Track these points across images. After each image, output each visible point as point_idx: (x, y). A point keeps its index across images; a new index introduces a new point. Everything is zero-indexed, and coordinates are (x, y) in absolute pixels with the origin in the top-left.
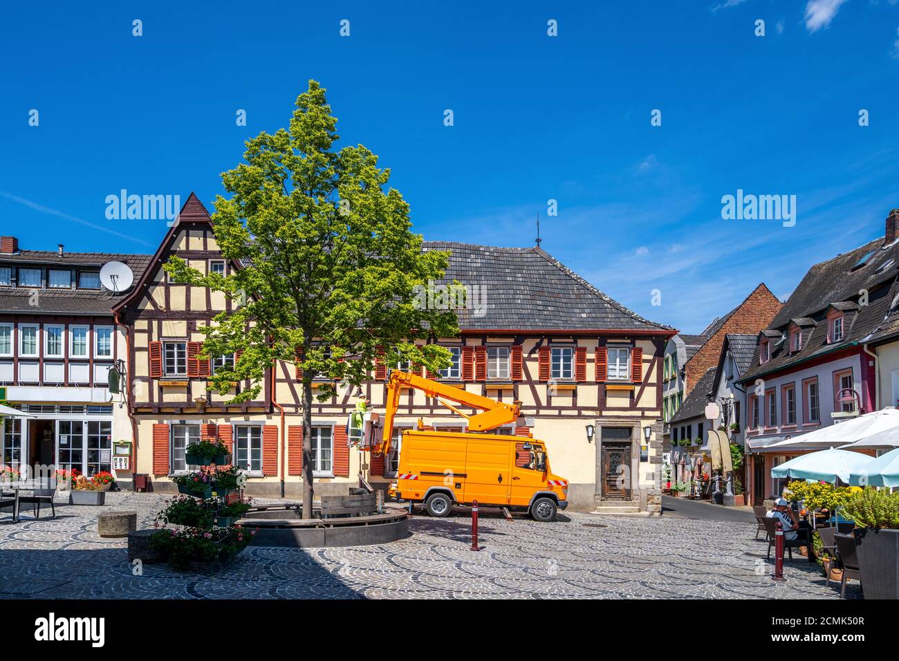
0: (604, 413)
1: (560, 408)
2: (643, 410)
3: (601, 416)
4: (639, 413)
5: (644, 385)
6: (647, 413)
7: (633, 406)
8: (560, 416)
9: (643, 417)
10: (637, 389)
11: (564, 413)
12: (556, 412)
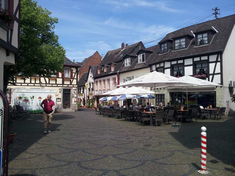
0: (64, 86)
1: (52, 84)
2: (73, 85)
3: (63, 86)
4: (72, 86)
5: (73, 79)
6: (74, 86)
7: (71, 84)
8: (52, 86)
9: (73, 87)
10: (72, 80)
11: (53, 85)
12: (51, 85)
